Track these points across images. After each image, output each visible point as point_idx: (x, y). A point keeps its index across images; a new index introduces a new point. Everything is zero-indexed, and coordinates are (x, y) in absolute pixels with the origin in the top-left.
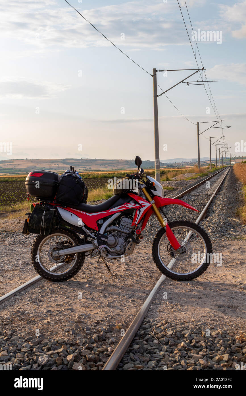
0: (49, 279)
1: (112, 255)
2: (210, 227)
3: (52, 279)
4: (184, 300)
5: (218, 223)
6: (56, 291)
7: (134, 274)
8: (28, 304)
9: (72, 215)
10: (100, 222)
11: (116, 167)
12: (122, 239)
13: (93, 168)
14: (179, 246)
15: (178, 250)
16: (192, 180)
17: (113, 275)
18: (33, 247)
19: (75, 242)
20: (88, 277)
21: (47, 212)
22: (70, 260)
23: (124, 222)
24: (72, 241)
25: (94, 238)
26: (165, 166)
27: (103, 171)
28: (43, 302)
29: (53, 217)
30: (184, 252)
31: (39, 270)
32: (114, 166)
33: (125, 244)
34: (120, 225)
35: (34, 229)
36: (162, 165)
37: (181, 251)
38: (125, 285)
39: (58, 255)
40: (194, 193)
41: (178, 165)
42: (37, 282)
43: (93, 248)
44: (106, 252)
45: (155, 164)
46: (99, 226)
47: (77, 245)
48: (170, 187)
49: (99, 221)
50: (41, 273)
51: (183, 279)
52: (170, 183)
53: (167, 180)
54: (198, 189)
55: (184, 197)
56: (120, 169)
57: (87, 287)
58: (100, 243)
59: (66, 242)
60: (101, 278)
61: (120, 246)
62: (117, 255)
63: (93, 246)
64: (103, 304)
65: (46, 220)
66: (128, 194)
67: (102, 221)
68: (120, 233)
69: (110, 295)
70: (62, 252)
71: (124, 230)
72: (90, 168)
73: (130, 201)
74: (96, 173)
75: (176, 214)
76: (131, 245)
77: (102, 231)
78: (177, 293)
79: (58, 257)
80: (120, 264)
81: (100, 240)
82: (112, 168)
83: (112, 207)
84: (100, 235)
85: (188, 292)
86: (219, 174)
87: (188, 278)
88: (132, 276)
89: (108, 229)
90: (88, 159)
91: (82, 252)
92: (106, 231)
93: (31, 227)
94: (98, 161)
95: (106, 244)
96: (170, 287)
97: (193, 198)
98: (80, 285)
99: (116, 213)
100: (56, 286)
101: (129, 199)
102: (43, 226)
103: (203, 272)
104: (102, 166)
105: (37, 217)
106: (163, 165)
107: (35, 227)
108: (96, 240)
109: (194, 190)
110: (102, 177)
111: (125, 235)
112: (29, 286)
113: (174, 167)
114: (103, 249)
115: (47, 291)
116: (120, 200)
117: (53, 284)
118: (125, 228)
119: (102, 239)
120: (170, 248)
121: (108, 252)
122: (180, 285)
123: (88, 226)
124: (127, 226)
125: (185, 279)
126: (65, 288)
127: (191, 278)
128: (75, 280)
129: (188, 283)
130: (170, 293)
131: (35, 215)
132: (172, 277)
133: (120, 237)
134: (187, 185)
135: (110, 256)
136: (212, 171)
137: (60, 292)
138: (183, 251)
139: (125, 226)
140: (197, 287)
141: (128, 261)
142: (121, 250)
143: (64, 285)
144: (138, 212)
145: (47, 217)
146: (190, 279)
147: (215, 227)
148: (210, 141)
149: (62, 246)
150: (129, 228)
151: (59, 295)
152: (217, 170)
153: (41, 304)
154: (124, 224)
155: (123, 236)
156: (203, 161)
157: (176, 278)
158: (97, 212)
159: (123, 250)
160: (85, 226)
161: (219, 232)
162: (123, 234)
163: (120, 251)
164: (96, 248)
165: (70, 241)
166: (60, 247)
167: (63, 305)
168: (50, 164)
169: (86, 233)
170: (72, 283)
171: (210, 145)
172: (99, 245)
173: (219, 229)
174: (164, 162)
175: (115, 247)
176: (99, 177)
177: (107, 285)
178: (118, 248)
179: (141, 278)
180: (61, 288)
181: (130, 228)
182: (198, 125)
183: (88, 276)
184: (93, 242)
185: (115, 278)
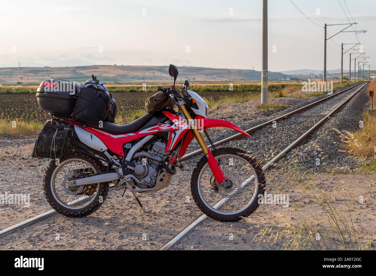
0: (64, 214)
1: (140, 187)
2: (298, 157)
3: (68, 213)
4: (215, 246)
5: (310, 152)
6: (66, 228)
7: (171, 211)
8: (24, 243)
9: (92, 136)
10: (127, 146)
11: (227, 78)
12: (153, 168)
13: (197, 79)
14: (223, 178)
15: (222, 183)
16: (311, 97)
17: (146, 212)
18: (45, 175)
19: (97, 170)
20: (114, 214)
21: (60, 132)
22: (91, 191)
23: (157, 147)
24: (93, 169)
25: (118, 166)
26: (288, 78)
27: (210, 82)
28: (44, 241)
29: (66, 138)
30: (229, 187)
31: (52, 202)
32: (224, 77)
33: (156, 174)
34: (152, 150)
35: (43, 152)
36: (284, 78)
37: (225, 186)
38: (154, 224)
39: (74, 185)
40: (305, 114)
41: (304, 78)
42: (50, 217)
43: (118, 178)
44: (133, 184)
45: (262, 76)
46: (126, 151)
47: (98, 174)
48: (280, 105)
49: (125, 145)
50: (54, 206)
51: (227, 219)
52: (282, 100)
53: (281, 96)
54: (314, 109)
55: (290, 118)
56: (231, 81)
57: (107, 225)
58: (126, 173)
59: (86, 170)
60: (129, 215)
61: (150, 176)
62: (147, 187)
63: (117, 176)
64: (113, 247)
65: (57, 141)
66: (163, 112)
67: (130, 144)
68: (152, 160)
69: (128, 236)
70: (80, 182)
71: (155, 157)
72: (194, 79)
73: (165, 121)
74: (198, 85)
75: (268, 139)
76: (164, 176)
77: (128, 158)
78: (211, 236)
79: (75, 187)
80: (161, 199)
81: (126, 169)
82: (221, 80)
83: (142, 128)
84: (126, 163)
85: (226, 235)
86: (350, 90)
87: (233, 219)
88: (169, 213)
89: (136, 156)
90: (191, 67)
91: (105, 182)
92: (134, 158)
93: (39, 149)
94: (204, 70)
95: (133, 174)
96: (206, 228)
97: (301, 119)
98: (100, 222)
99: (147, 135)
100: (69, 223)
101: (164, 119)
102: (54, 149)
103: (252, 212)
104: (209, 77)
105: (46, 137)
106: (286, 77)
107: (44, 149)
108: (120, 168)
109: (308, 109)
110: (205, 91)
111: (157, 163)
112: (37, 222)
113: (299, 80)
114: (129, 180)
115: (55, 228)
116: (154, 120)
117: (68, 220)
118: (158, 154)
119: (129, 167)
120: (214, 181)
121: (136, 184)
122: (221, 226)
123: (112, 150)
124: (160, 152)
125: (230, 219)
126: (79, 226)
127: (237, 218)
128: (96, 217)
129: (231, 225)
130: (202, 236)
131: (44, 135)
132: (213, 216)
133: (151, 166)
134: (301, 103)
135: (137, 189)
136: (343, 86)
137: (70, 230)
138: (228, 185)
139: (158, 152)
140: (240, 230)
141: (174, 196)
142: (152, 182)
143: (79, 222)
144: (173, 135)
145: (59, 138)
146: (236, 220)
147: (304, 157)
148: (342, 48)
149: (81, 174)
150: (162, 155)
151: (66, 234)
152: (350, 85)
153: (39, 243)
154: (157, 150)
155: (155, 164)
156: (336, 74)
157: (218, 218)
158: (124, 134)
159: (154, 181)
160: (108, 151)
161: (307, 163)
162: (155, 162)
163: (150, 183)
164: (121, 178)
165: (91, 169)
166: (77, 175)
167: (65, 246)
168: (144, 71)
169: (109, 159)
170: (90, 220)
171: (342, 54)
172: (124, 175)
173: (309, 159)
174: (287, 74)
175: (144, 177)
176: (201, 90)
177: (131, 224)
178: (148, 179)
179: (177, 217)
180: (74, 225)
181: (164, 155)
182: (325, 28)
183: (114, 212)
184: (117, 171)
185: (146, 216)
